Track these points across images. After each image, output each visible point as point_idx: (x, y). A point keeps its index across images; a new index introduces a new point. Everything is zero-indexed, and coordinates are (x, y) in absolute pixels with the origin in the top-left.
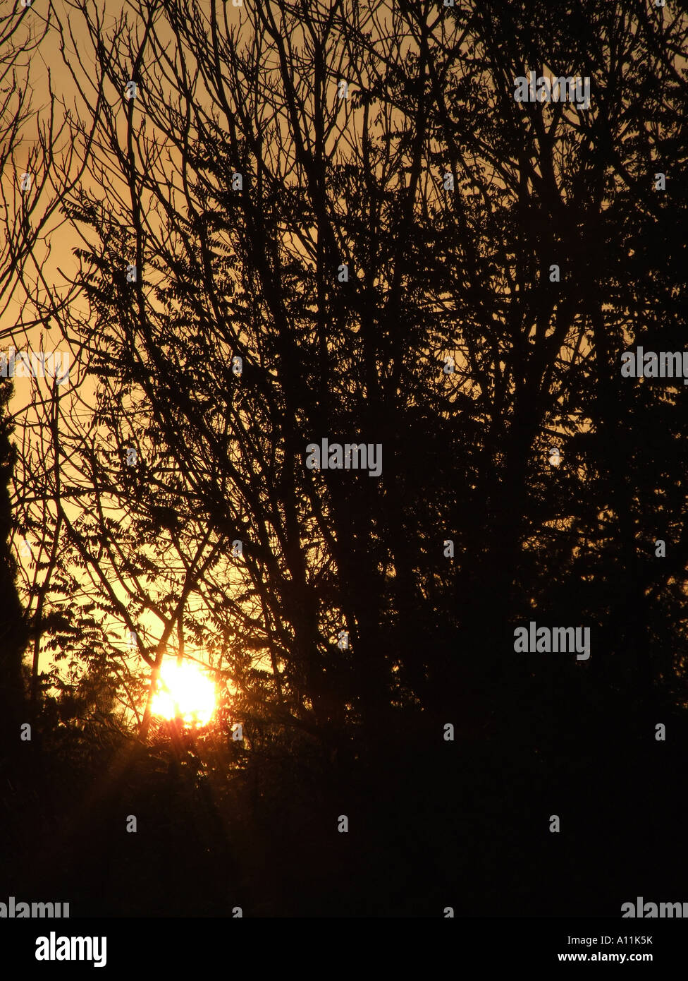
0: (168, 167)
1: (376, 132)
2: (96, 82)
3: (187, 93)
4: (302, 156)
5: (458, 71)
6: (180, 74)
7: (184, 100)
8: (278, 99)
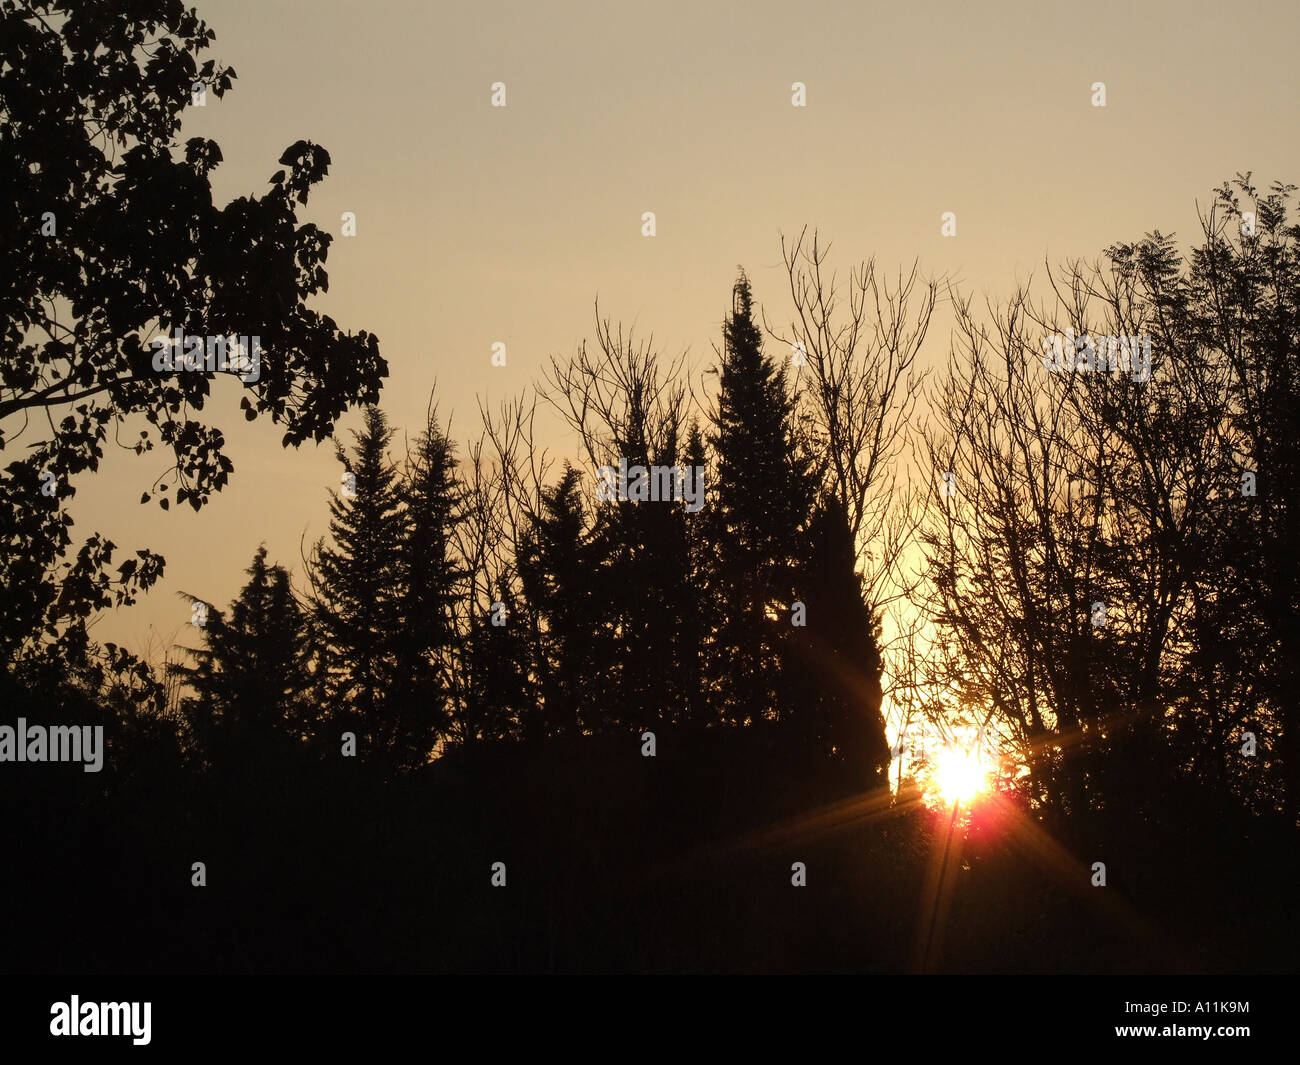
0: (967, 515)
1: (1076, 496)
2: (931, 471)
3: (977, 476)
4: (1036, 507)
5: (1122, 463)
6: (974, 467)
7: (976, 481)
8: (1025, 479)
